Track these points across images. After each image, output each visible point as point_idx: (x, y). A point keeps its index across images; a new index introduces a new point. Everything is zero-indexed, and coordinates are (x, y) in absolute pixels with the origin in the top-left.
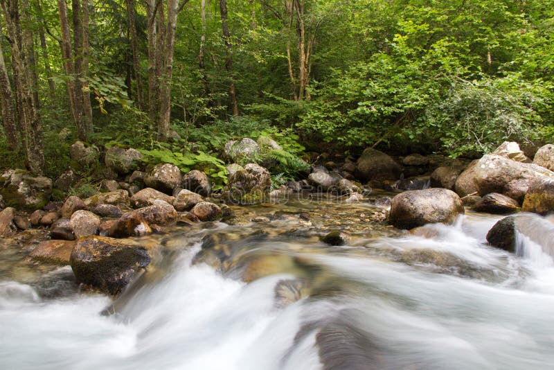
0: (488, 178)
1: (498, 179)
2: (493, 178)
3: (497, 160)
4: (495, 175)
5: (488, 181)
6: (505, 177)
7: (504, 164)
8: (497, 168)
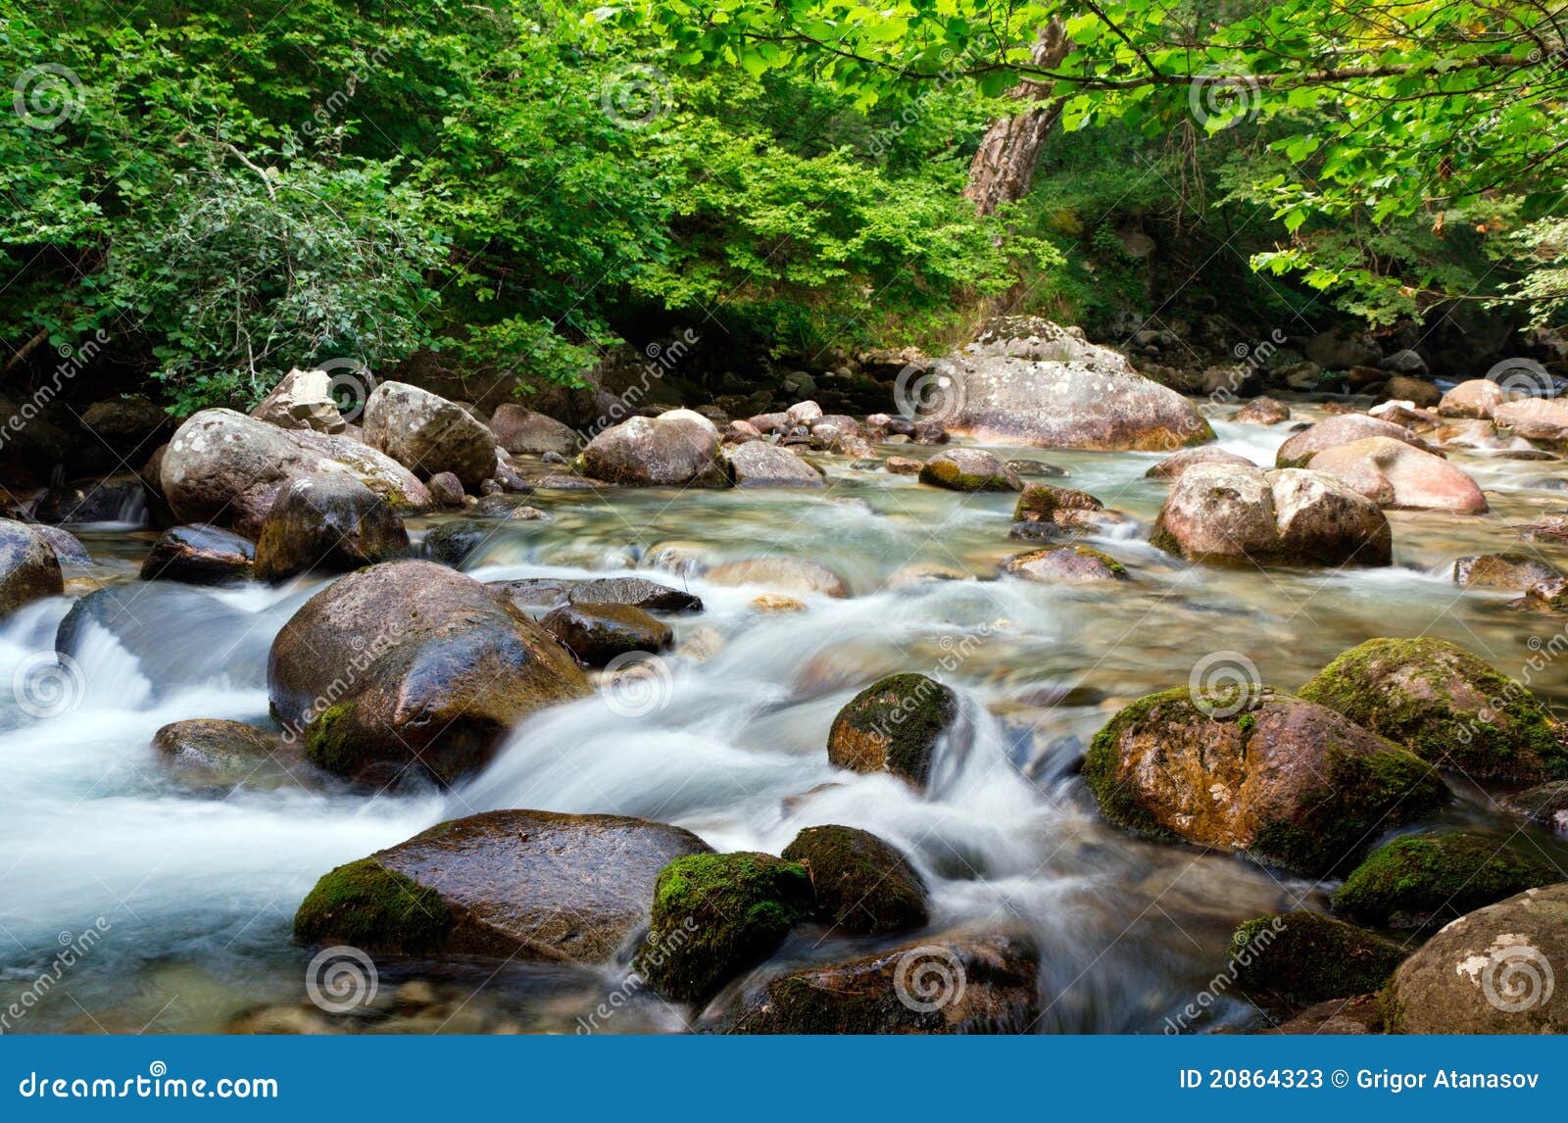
0: (185, 480)
1: (211, 482)
2: (199, 481)
3: (213, 428)
4: (205, 471)
5: (187, 490)
6: (230, 476)
7: (229, 438)
8: (211, 452)
